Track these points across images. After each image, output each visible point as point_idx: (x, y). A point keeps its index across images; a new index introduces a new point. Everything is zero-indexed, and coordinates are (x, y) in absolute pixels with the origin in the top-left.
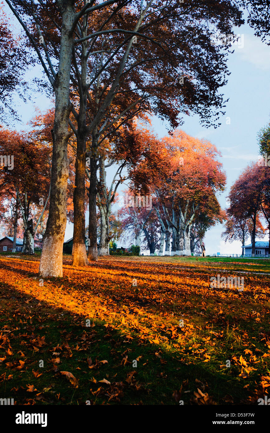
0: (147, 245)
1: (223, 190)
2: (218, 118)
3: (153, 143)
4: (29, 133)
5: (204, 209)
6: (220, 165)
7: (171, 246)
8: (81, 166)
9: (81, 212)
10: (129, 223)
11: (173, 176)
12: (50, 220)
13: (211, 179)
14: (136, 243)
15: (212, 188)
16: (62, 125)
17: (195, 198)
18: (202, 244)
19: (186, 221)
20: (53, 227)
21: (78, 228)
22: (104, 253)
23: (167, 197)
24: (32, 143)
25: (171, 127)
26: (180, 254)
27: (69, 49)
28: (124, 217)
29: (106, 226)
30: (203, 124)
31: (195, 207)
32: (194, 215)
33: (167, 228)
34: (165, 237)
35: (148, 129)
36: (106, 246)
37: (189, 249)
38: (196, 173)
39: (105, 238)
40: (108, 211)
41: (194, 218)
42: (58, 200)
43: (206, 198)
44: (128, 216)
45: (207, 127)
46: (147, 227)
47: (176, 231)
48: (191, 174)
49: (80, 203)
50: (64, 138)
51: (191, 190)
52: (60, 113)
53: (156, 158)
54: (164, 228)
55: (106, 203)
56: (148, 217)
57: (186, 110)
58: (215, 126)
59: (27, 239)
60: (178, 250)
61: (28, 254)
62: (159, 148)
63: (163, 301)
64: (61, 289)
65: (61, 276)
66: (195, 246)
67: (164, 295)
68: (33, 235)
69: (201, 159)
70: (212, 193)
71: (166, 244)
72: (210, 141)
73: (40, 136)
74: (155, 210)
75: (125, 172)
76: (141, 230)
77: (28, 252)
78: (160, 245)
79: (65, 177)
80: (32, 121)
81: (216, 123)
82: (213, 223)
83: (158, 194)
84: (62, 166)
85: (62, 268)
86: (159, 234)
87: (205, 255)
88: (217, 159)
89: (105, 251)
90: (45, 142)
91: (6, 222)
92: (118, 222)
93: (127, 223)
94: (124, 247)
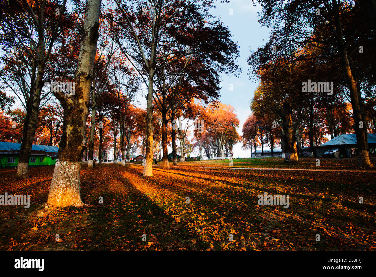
0: (206, 155)
1: (238, 127)
6: (236, 115)
7: (216, 155)
13: (232, 122)
14: (200, 154)
15: (234, 126)
16: (150, 115)
17: (225, 132)
18: (232, 153)
19: (222, 143)
21: (165, 152)
22: (182, 161)
26: (220, 159)
28: (194, 142)
29: (183, 148)
31: (225, 136)
32: (225, 140)
33: (214, 146)
34: (214, 151)
37: (224, 156)
38: (225, 120)
39: (183, 153)
42: (150, 145)
43: (230, 131)
44: (197, 141)
46: (205, 146)
47: (218, 148)
48: (222, 121)
50: (151, 120)
51: (223, 129)
56: (205, 141)
60: (219, 157)
65: (152, 175)
69: (227, 113)
70: (234, 129)
74: (208, 138)
76: (203, 148)
78: (212, 154)
84: (150, 131)
86: (211, 149)
87: (233, 158)
88: (234, 113)
91: (140, 147)
92: (192, 145)
93: (196, 145)
94: (193, 157)
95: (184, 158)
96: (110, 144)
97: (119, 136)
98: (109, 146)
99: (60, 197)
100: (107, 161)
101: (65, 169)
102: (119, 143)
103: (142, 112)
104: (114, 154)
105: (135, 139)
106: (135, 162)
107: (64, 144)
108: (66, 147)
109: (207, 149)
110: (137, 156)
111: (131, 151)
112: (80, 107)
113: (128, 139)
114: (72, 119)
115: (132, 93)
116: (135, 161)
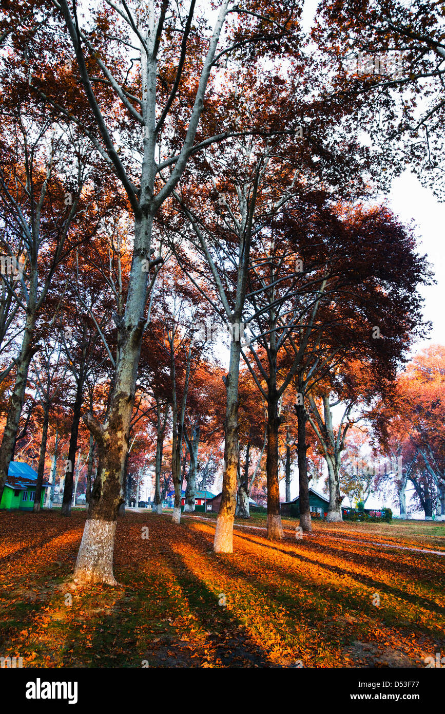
0: (419, 503)
22: (335, 519)
36: (337, 509)
39: (335, 498)
40: (337, 463)
46: (417, 477)
52: (230, 409)
55: (334, 453)
59: (241, 498)
61: (242, 518)
68: (247, 495)
74: (420, 452)
77: (242, 515)
85: (232, 544)
89: (336, 515)
94: (372, 508)
95: (337, 511)
96: (146, 457)
97: (168, 442)
98: (142, 462)
99: (91, 569)
100: (137, 505)
101: (98, 530)
102: (168, 455)
104: (156, 485)
106: (209, 511)
107: (97, 495)
108: (101, 500)
109: (423, 486)
110: (215, 494)
111: (199, 478)
112: (119, 443)
113: (191, 450)
114: (108, 460)
116: (209, 508)
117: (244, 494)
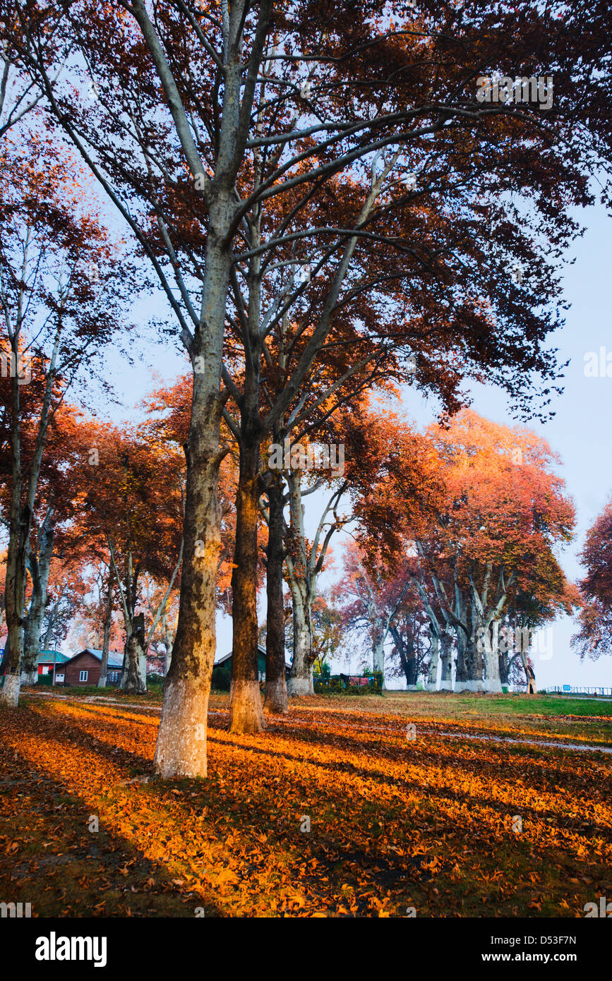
0: (398, 665)
1: (569, 538)
2: (549, 401)
3: (406, 441)
4: (140, 427)
5: (526, 584)
6: (559, 483)
7: (454, 668)
8: (249, 505)
9: (248, 608)
10: (358, 615)
11: (454, 509)
12: (180, 642)
13: (540, 514)
14: (374, 661)
15: (545, 535)
16: (206, 433)
17: (506, 560)
18: (527, 664)
19: (486, 610)
20: (186, 659)
21: (242, 644)
22: (302, 690)
23: (442, 556)
24: (144, 447)
25: (445, 411)
26: (475, 689)
27: (222, 275)
28: (346, 600)
29: (306, 627)
30: (515, 413)
31: (506, 579)
32: (504, 598)
33: (444, 627)
34: (440, 647)
35: (394, 411)
36: (305, 673)
37: (498, 677)
38: (506, 502)
39: (304, 654)
40: (309, 592)
41: (504, 605)
42: (198, 597)
43: (531, 558)
44: (355, 598)
45: (524, 419)
46: (398, 624)
47: (464, 633)
48: (494, 505)
49: (246, 587)
50: (211, 460)
51: (495, 542)
52: (202, 409)
53: (414, 474)
54: (438, 627)
55: (305, 575)
56: (399, 601)
57: (476, 371)
58: (542, 418)
59: (132, 657)
60: (471, 678)
61: (133, 694)
62: (419, 452)
63: (437, 866)
64: (201, 818)
65: (204, 774)
66: (511, 668)
67: (440, 844)
68: (144, 648)
69: (514, 471)
70: (545, 547)
71: (443, 663)
72: (534, 432)
73: (163, 431)
74: (415, 584)
75: (346, 505)
76: (385, 631)
77: (132, 689)
78: (429, 664)
79: (212, 545)
80: (146, 400)
81: (545, 411)
82: (550, 615)
83: (421, 549)
84: (206, 522)
85: (205, 755)
86: (425, 640)
88: (552, 469)
89: (303, 684)
90: (172, 442)
91: (88, 614)
92: (333, 613)
93: (354, 614)
94: (346, 673)
95: (305, 677)
103: (117, 444)
105: (65, 572)
106: (58, 684)
109: (405, 639)
110: (70, 655)
111: (42, 628)
113: (35, 572)
115: (79, 343)
116: (60, 679)
117: (138, 649)
